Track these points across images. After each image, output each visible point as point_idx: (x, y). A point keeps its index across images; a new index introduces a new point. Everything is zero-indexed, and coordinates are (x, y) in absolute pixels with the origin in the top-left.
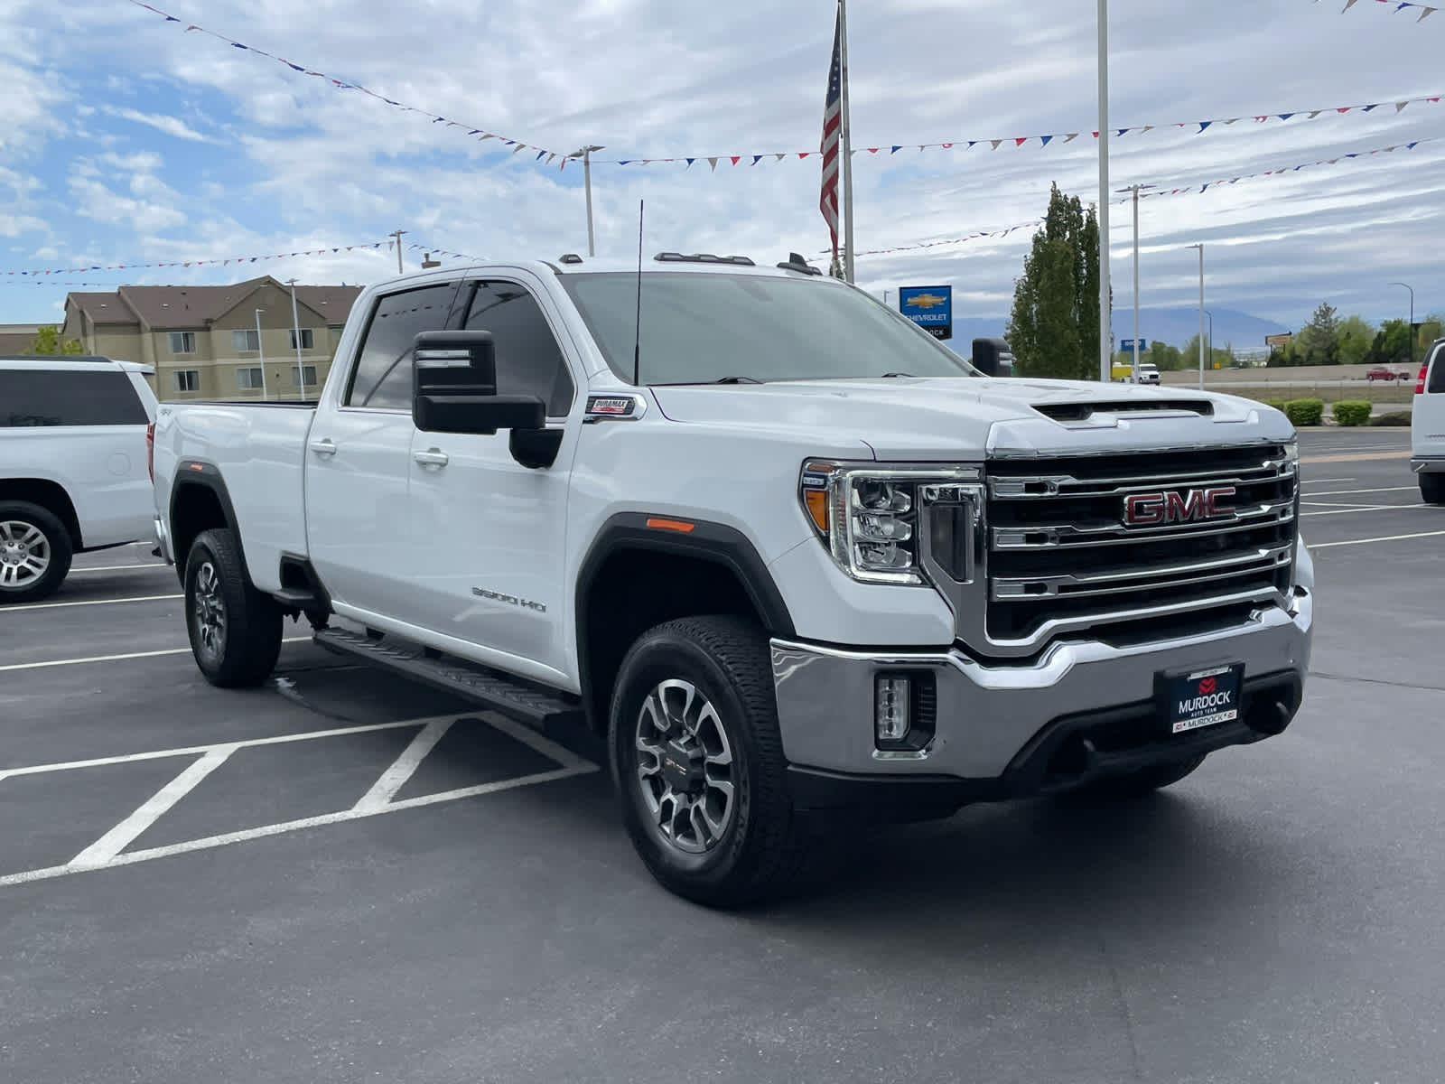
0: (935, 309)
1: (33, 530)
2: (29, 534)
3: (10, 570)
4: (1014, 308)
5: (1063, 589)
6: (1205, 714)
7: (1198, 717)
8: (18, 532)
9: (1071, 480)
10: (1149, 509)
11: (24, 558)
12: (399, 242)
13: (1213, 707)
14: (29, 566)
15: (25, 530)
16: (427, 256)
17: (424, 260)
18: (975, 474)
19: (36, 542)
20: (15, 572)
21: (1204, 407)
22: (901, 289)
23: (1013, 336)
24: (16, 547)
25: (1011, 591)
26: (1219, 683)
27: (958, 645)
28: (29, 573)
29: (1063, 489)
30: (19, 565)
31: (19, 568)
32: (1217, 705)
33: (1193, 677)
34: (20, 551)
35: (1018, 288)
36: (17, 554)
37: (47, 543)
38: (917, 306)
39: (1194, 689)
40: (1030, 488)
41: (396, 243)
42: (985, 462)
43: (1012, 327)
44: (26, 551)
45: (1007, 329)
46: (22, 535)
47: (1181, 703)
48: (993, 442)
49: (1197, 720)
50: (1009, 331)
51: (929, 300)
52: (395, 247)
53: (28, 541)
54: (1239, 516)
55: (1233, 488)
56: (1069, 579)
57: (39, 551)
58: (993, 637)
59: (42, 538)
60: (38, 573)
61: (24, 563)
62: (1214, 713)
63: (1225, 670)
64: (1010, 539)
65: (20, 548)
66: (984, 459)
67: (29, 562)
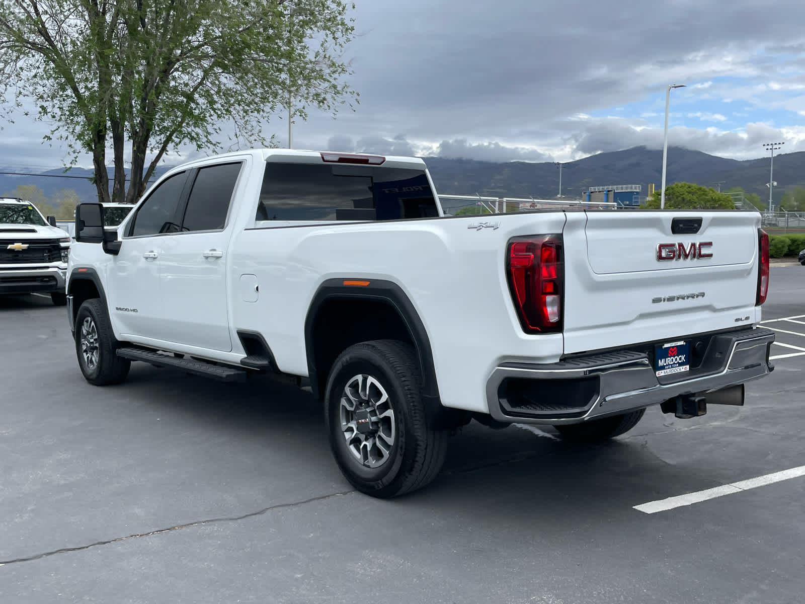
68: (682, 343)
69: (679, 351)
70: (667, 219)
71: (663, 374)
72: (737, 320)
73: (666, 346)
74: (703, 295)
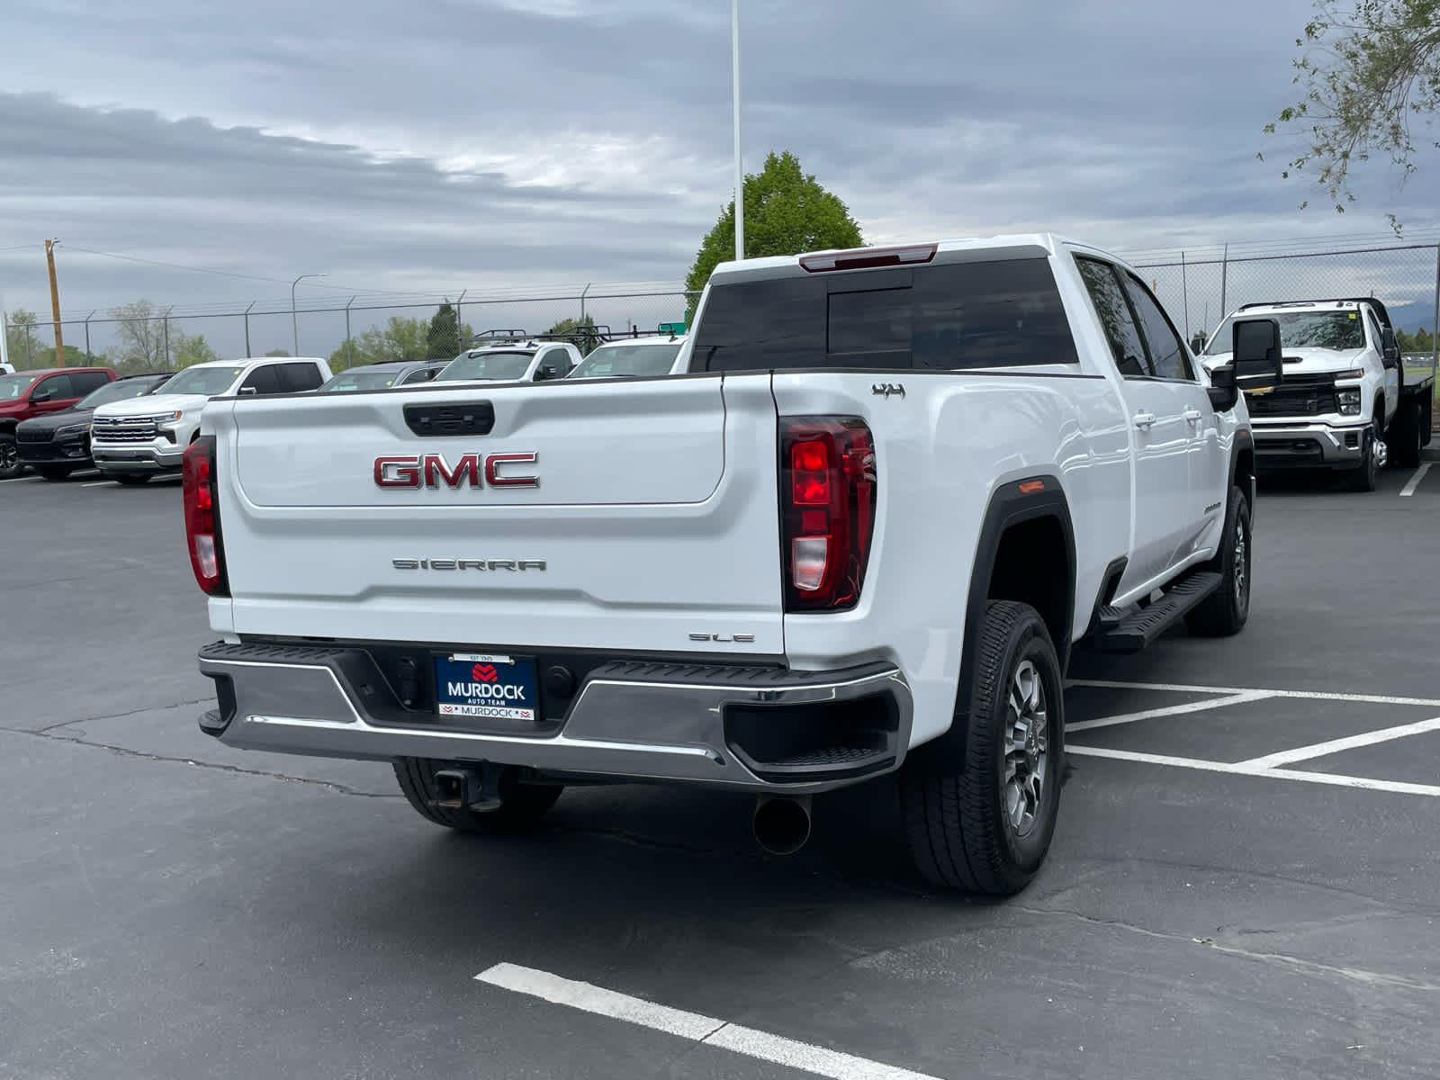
68: (505, 659)
69: (501, 675)
70: (391, 408)
71: (459, 712)
72: (694, 638)
73: (458, 657)
74: (542, 566)
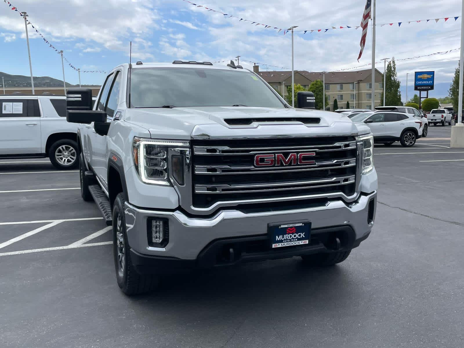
0: (428, 79)
1: (72, 148)
2: (70, 149)
3: (65, 160)
4: (454, 79)
5: (223, 190)
6: (290, 241)
7: (287, 242)
8: (67, 148)
9: (226, 148)
10: (267, 160)
11: (69, 156)
12: (238, 59)
13: (295, 239)
14: (70, 159)
15: (69, 148)
16: (255, 64)
17: (254, 65)
18: (188, 145)
19: (72, 152)
20: (66, 161)
21: (316, 120)
22: (415, 72)
23: (453, 89)
24: (67, 153)
25: (201, 190)
26: (298, 230)
27: (180, 209)
28: (70, 161)
29: (223, 151)
30: (68, 158)
31: (67, 159)
32: (297, 238)
33: (282, 226)
34: (68, 154)
35: (456, 72)
36: (67, 155)
37: (75, 152)
38: (421, 78)
39: (284, 231)
40: (208, 151)
41: (237, 59)
42: (191, 140)
43: (453, 86)
44: (70, 154)
45: (451, 86)
46: (69, 149)
47: (277, 237)
48: (195, 133)
49: (286, 243)
50: (451, 87)
51: (426, 76)
52: (237, 61)
53: (70, 151)
54: (317, 164)
55: (315, 153)
56: (227, 186)
57: (73, 154)
58: (195, 206)
59: (74, 151)
60: (73, 161)
61: (69, 158)
62: (295, 241)
63: (301, 224)
64: (201, 170)
65: (68, 153)
66: (190, 139)
67: (71, 158)
